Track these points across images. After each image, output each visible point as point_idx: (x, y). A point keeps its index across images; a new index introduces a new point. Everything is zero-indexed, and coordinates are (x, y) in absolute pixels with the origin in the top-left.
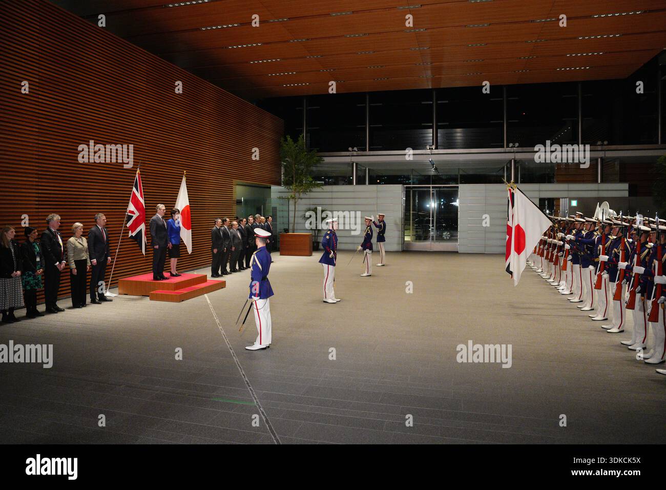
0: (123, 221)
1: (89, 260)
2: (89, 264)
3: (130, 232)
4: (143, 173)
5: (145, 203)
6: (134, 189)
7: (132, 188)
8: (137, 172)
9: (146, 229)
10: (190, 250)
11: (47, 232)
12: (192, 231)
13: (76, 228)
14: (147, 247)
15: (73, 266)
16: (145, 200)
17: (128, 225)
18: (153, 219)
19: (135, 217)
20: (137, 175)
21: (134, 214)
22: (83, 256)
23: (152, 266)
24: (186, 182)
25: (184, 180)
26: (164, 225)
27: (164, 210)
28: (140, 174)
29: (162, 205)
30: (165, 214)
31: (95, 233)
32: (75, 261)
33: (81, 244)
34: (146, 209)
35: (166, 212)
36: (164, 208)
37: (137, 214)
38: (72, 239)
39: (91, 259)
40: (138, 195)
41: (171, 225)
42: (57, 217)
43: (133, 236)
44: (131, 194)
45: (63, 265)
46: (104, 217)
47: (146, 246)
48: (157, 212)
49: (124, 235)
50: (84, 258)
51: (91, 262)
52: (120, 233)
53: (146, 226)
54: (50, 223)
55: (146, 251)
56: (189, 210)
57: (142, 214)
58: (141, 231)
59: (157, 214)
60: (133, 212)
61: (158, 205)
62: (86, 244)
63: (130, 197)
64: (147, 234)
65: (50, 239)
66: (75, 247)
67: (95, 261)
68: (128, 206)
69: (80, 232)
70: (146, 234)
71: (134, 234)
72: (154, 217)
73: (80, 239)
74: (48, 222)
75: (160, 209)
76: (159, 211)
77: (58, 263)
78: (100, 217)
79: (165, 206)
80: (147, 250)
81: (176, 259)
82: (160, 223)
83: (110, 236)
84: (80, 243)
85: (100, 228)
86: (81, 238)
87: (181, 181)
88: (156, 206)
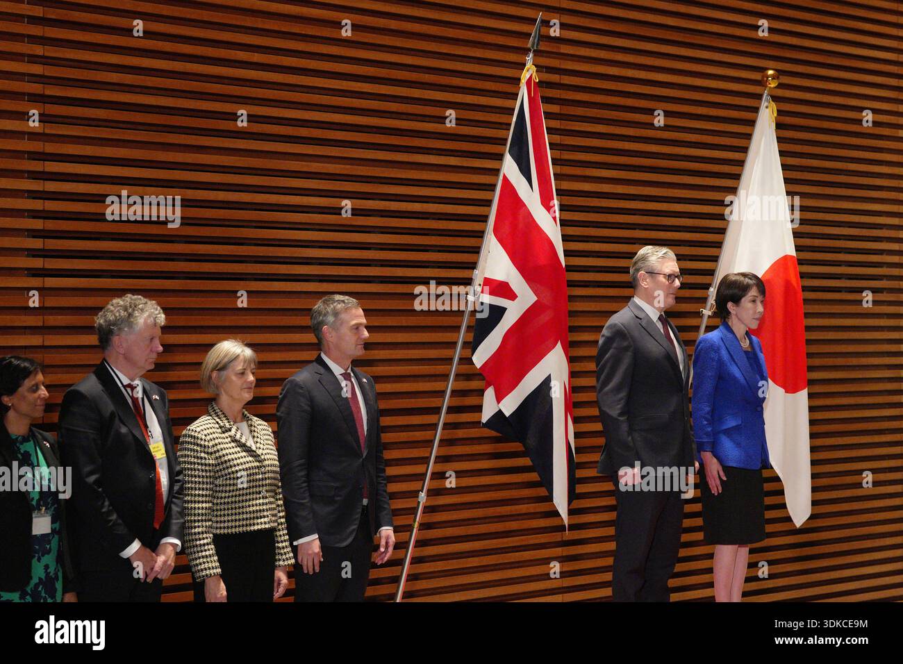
0: (453, 345)
1: (283, 534)
2: (286, 559)
3: (490, 393)
4: (555, 78)
5: (565, 238)
6: (509, 167)
7: (500, 157)
8: (525, 76)
9: (573, 374)
10: (799, 506)
11: (89, 385)
12: (811, 396)
13: (222, 367)
14: (580, 473)
15: (209, 564)
16: (564, 223)
17: (480, 357)
18: (613, 326)
19: (513, 312)
20: (524, 91)
21: (511, 296)
22: (258, 515)
23: (608, 577)
24: (779, 126)
25: (766, 118)
26: (671, 359)
27: (670, 277)
28: (541, 84)
29: (664, 250)
30: (678, 299)
31: (311, 400)
32: (218, 540)
33: (249, 451)
34: (569, 268)
35: (683, 286)
36: (671, 266)
37: (526, 297)
38: (203, 427)
39: (294, 533)
40: (530, 195)
41: (720, 362)
42: (149, 314)
43: (507, 414)
44: (492, 187)
45: (165, 558)
46: (357, 316)
47: (572, 466)
48: (632, 285)
49: (456, 418)
50: (262, 524)
51: (295, 550)
52: (437, 410)
53: (571, 360)
54: (115, 339)
55: (572, 495)
56: (794, 280)
57: (548, 298)
58: (546, 384)
59: (637, 300)
60: (501, 289)
61: (645, 250)
62: (269, 453)
63: (488, 203)
64: (577, 405)
65: (105, 425)
66: (222, 469)
67: (312, 543)
68: (476, 250)
69: (239, 388)
70: (570, 405)
71: (509, 405)
72: (622, 317)
73: (244, 425)
74: (106, 336)
75: (652, 273)
76: (645, 283)
77: (136, 546)
78: (336, 314)
79: (680, 258)
80: (580, 489)
81: (744, 551)
82: (653, 348)
83: (386, 421)
84: (243, 446)
85: (337, 370)
86: (245, 418)
87: (752, 123)
88: (632, 255)
